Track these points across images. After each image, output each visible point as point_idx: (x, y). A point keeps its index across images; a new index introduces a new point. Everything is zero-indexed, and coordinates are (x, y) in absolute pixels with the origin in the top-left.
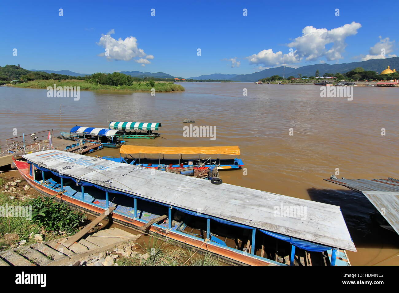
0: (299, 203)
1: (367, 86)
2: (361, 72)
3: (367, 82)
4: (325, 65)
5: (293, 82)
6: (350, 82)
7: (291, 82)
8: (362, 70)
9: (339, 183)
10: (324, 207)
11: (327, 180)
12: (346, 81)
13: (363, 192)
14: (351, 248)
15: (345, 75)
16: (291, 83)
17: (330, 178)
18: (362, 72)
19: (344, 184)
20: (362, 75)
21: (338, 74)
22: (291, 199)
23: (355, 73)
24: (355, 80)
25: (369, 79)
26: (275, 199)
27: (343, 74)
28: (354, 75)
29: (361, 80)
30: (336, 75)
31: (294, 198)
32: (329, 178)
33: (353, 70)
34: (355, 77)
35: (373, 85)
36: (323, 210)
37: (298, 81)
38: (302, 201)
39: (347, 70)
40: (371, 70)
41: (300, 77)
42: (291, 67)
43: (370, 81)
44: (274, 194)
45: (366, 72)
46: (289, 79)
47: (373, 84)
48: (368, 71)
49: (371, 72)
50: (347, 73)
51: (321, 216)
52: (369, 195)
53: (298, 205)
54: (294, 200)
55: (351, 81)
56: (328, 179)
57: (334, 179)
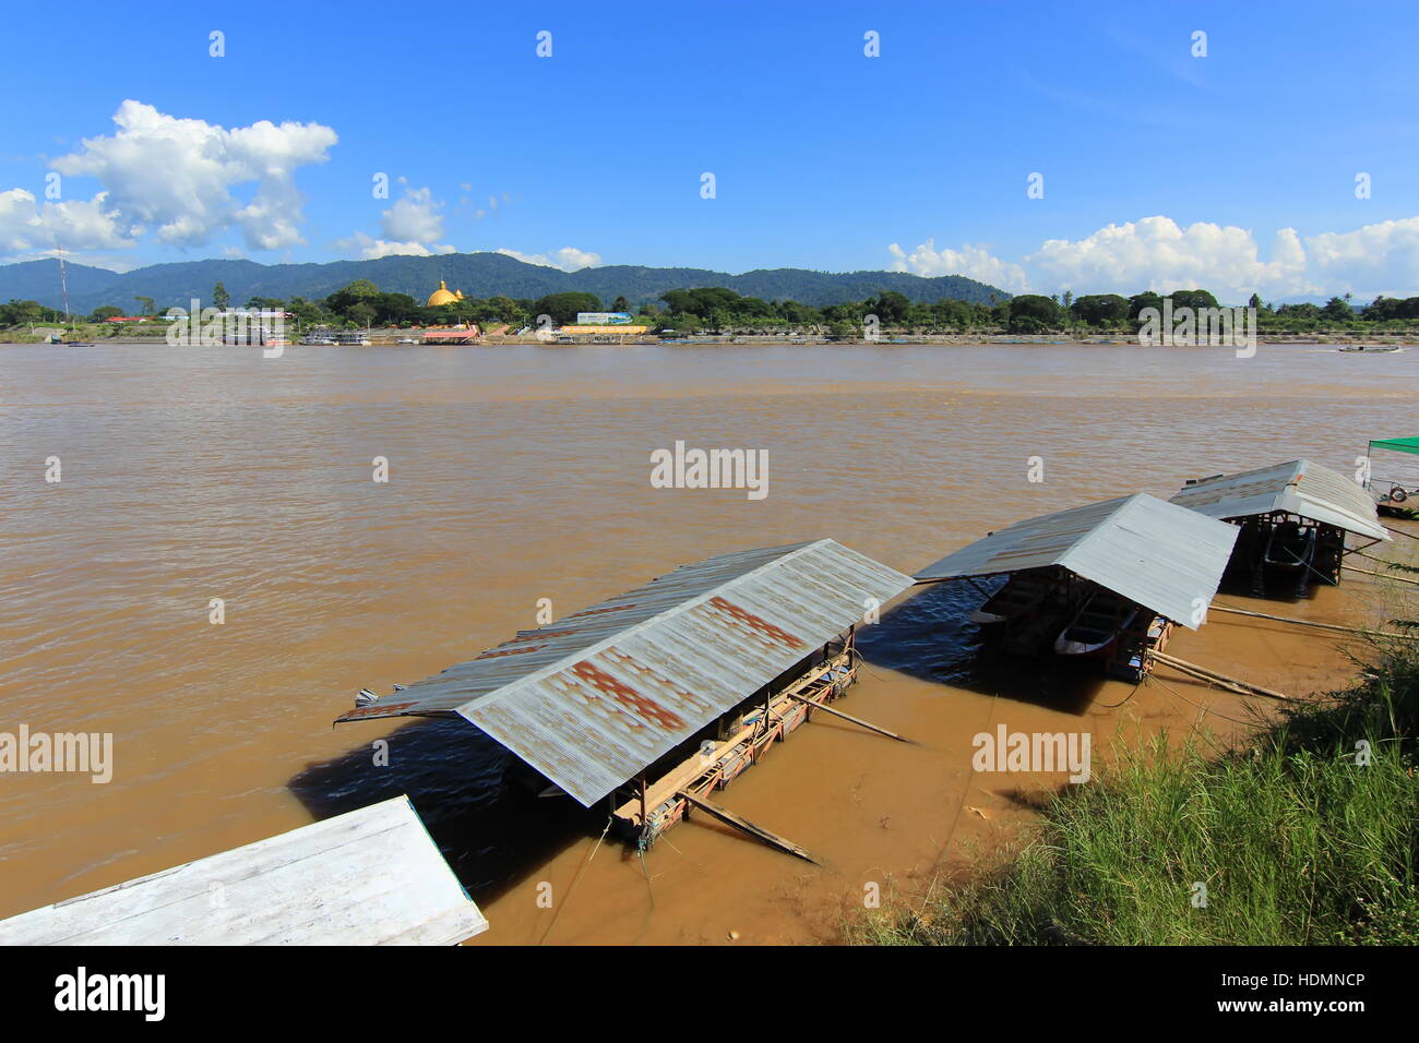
0: (252, 864)
1: (399, 344)
2: (371, 295)
3: (398, 332)
4: (243, 264)
5: (122, 332)
6: (347, 332)
7: (110, 331)
8: (375, 290)
9: (389, 711)
10: (354, 828)
11: (345, 720)
12: (332, 328)
13: (458, 710)
14: (468, 930)
15: (323, 305)
16: (113, 335)
17: (357, 706)
18: (373, 298)
19: (404, 706)
20: (376, 308)
21: (299, 301)
22: (216, 867)
23: (355, 301)
24: (361, 325)
25: (400, 320)
26: (137, 911)
27: (316, 302)
28: (353, 307)
29: (377, 323)
30: (294, 306)
31: (226, 853)
32: (354, 707)
33: (345, 289)
34: (357, 312)
35: (416, 342)
36: (353, 841)
37: (146, 329)
38: (267, 850)
39: (328, 289)
40: (399, 292)
41: (151, 310)
42: (99, 267)
43: (405, 327)
44: (125, 884)
45: (386, 299)
46: (98, 318)
47: (416, 338)
48: (391, 293)
49: (399, 296)
50: (330, 299)
51: (352, 867)
52: (477, 713)
53: (255, 873)
54: (232, 863)
55: (350, 329)
56: (351, 713)
57: (369, 706)
